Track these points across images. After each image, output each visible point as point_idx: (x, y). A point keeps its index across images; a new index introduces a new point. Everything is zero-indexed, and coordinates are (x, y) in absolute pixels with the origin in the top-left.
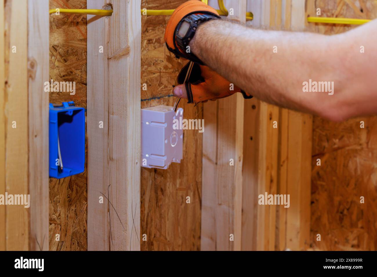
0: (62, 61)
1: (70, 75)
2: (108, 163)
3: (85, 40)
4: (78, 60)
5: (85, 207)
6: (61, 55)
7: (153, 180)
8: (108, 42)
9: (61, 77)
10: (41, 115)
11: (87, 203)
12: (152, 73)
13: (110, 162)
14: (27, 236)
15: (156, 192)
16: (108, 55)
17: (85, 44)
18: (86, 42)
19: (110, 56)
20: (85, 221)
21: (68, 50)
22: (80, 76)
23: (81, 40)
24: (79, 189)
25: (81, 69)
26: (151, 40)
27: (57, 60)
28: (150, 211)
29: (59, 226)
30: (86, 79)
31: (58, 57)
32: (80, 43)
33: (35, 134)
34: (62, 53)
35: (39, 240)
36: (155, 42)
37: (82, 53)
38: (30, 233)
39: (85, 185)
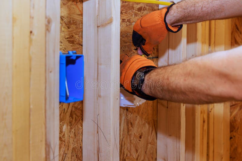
0: (66, 28)
1: (71, 38)
2: (97, 99)
3: (82, 15)
4: (77, 28)
5: (81, 131)
6: (65, 24)
7: (126, 116)
8: (98, 15)
9: (66, 39)
10: (54, 57)
11: (82, 128)
12: (125, 42)
13: (99, 98)
14: (44, 142)
15: (128, 125)
16: (98, 24)
17: (81, 17)
18: (82, 16)
19: (99, 25)
20: (81, 141)
21: (70, 21)
22: (78, 39)
23: (79, 15)
24: (77, 118)
25: (79, 35)
26: (124, 20)
27: (63, 27)
28: (123, 137)
29: (64, 142)
30: (82, 42)
31: (64, 24)
32: (78, 16)
33: (50, 70)
34: (66, 22)
35: (52, 146)
36: (127, 21)
37: (79, 24)
38: (46, 141)
39: (81, 115)
